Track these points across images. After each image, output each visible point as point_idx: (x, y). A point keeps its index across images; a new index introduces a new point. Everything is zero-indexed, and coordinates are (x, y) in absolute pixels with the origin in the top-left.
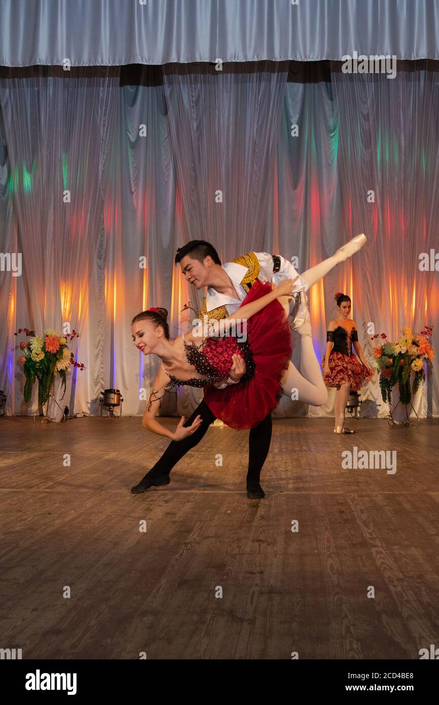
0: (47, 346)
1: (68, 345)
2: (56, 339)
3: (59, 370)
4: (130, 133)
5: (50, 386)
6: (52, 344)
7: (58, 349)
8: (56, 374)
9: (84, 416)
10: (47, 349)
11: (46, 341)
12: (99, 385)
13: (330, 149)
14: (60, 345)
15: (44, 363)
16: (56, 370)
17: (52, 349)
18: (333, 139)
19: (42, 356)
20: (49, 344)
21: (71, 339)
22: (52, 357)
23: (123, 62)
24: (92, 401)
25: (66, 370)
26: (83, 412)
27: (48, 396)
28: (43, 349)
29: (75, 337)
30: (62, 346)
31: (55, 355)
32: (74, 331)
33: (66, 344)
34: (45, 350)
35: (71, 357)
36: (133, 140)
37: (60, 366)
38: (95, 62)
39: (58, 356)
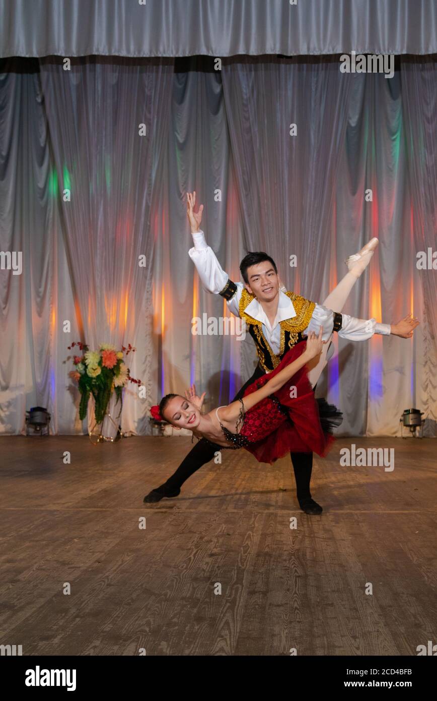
0: (103, 361)
1: (124, 360)
2: (113, 353)
3: (116, 386)
4: (179, 134)
5: (107, 404)
6: (110, 359)
7: (116, 364)
8: (113, 391)
9: (132, 435)
10: (103, 364)
11: (103, 356)
12: (147, 402)
13: (391, 153)
14: (117, 360)
15: (101, 379)
16: (113, 386)
17: (109, 364)
18: (395, 143)
19: (99, 372)
20: (105, 359)
21: (127, 354)
22: (110, 373)
23: (187, 52)
24: (139, 419)
25: (123, 387)
26: (131, 432)
27: (105, 413)
28: (100, 363)
29: (131, 352)
30: (119, 361)
31: (112, 370)
32: (129, 345)
33: (123, 359)
34: (102, 365)
35: (127, 373)
36: (181, 140)
37: (117, 382)
38: (157, 53)
39: (115, 372)
